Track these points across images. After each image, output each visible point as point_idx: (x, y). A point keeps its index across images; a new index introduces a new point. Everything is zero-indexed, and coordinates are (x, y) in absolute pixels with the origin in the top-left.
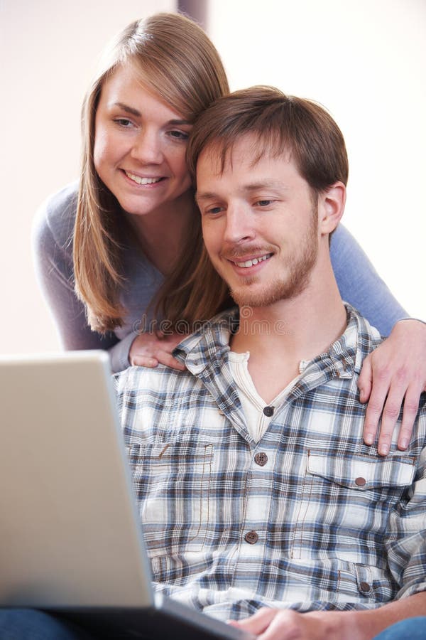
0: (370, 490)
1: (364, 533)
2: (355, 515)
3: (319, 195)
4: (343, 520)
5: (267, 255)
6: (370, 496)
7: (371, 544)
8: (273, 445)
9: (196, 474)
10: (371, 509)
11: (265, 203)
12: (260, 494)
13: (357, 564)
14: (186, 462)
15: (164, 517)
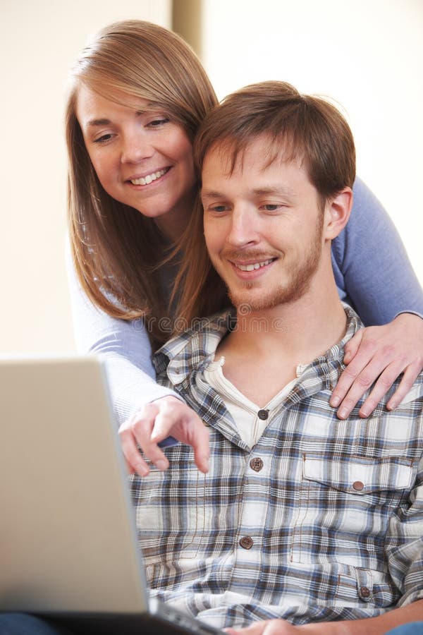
0: (369, 494)
1: (363, 537)
2: (354, 519)
3: (327, 201)
4: (342, 524)
5: (269, 260)
6: (369, 500)
7: (371, 547)
8: (267, 450)
9: (190, 481)
10: (370, 513)
11: (272, 207)
12: (257, 500)
13: (358, 568)
14: (180, 468)
15: (160, 525)
